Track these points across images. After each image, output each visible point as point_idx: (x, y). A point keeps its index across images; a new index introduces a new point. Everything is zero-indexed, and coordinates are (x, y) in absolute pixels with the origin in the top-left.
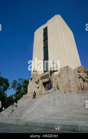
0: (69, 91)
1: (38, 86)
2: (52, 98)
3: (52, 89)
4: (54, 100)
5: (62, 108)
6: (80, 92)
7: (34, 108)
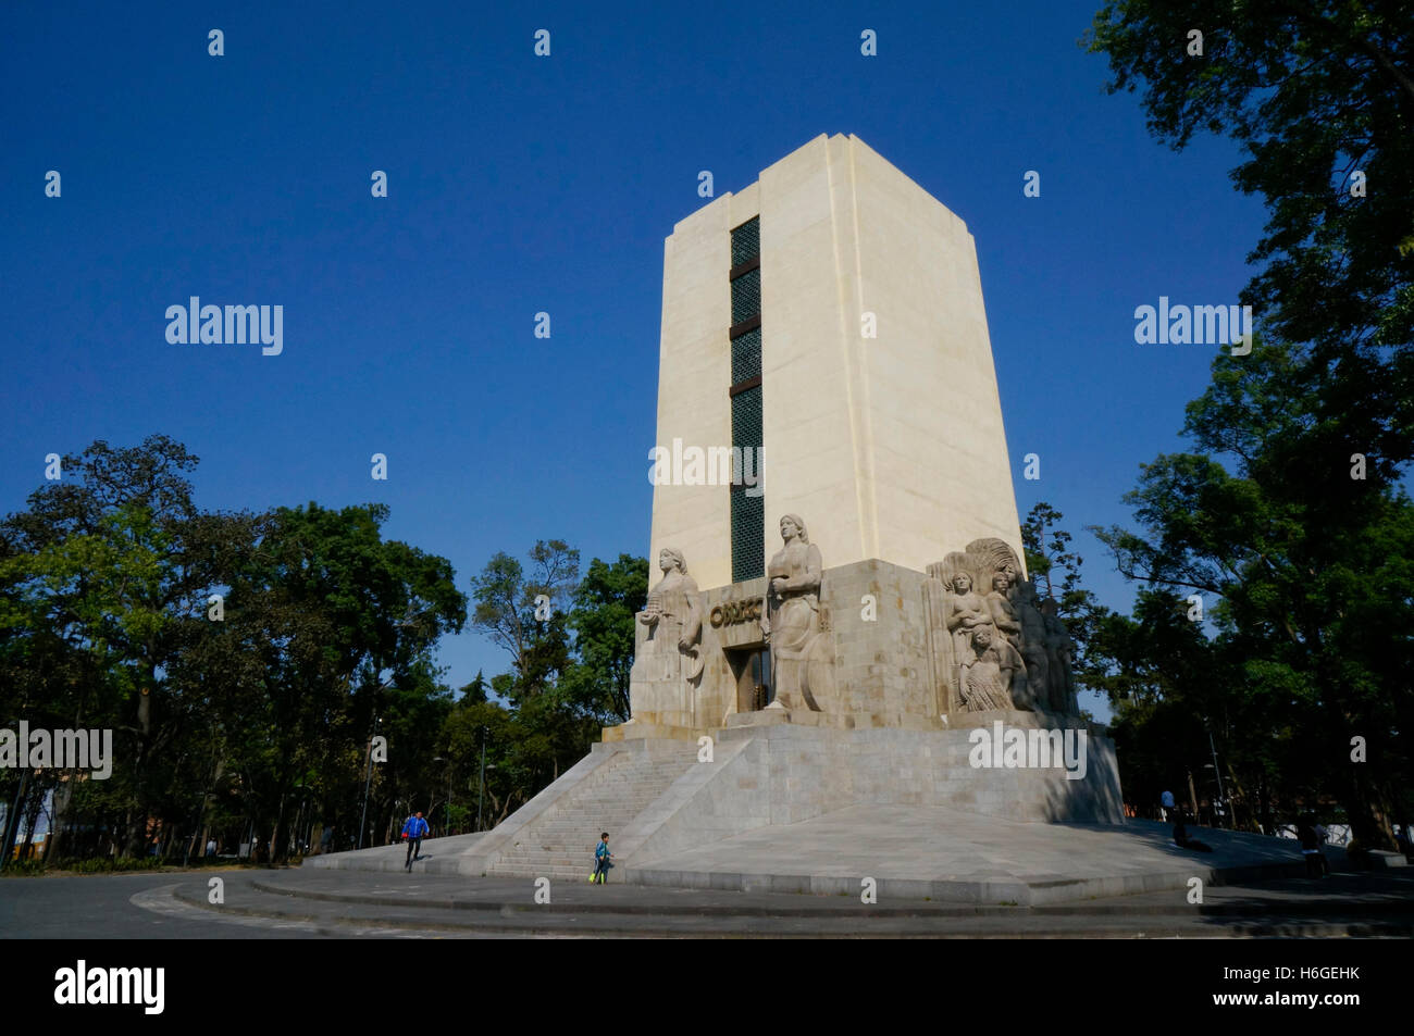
0: (874, 717)
1: (694, 673)
2: (766, 758)
3: (771, 706)
4: (777, 771)
5: (823, 813)
6: (944, 718)
7: (672, 813)
